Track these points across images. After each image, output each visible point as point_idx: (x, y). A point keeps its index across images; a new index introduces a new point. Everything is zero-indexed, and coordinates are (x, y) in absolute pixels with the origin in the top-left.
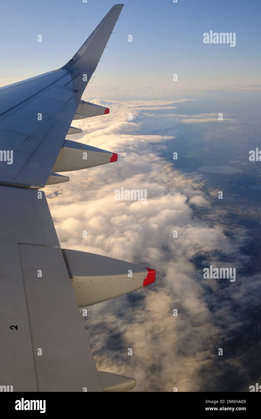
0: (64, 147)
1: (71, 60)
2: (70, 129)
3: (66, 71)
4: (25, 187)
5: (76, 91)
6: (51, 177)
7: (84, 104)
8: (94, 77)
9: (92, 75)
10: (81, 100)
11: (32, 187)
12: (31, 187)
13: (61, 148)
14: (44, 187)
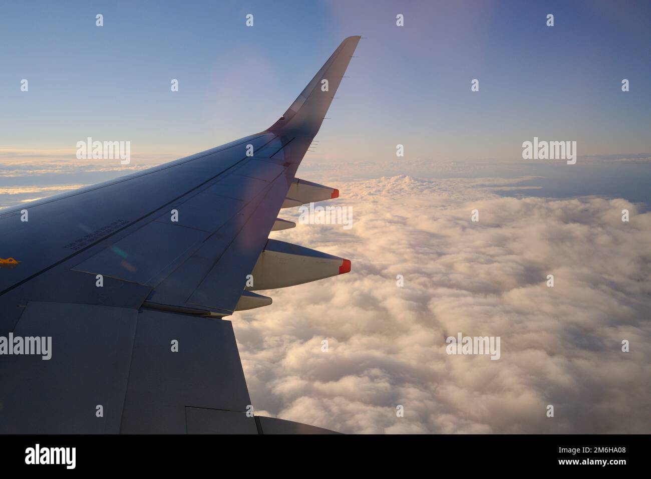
0: (265, 250)
1: (282, 119)
2: (276, 222)
3: (273, 134)
4: (201, 314)
5: (287, 164)
6: (243, 297)
7: (299, 184)
8: (316, 143)
9: (313, 140)
10: (295, 177)
11: (213, 314)
12: (210, 314)
13: (262, 253)
14: (231, 314)
